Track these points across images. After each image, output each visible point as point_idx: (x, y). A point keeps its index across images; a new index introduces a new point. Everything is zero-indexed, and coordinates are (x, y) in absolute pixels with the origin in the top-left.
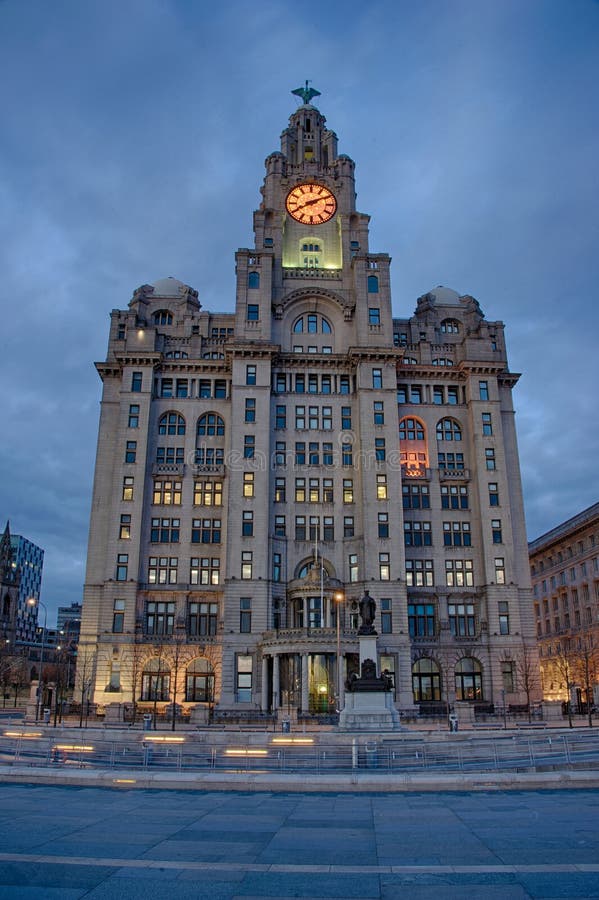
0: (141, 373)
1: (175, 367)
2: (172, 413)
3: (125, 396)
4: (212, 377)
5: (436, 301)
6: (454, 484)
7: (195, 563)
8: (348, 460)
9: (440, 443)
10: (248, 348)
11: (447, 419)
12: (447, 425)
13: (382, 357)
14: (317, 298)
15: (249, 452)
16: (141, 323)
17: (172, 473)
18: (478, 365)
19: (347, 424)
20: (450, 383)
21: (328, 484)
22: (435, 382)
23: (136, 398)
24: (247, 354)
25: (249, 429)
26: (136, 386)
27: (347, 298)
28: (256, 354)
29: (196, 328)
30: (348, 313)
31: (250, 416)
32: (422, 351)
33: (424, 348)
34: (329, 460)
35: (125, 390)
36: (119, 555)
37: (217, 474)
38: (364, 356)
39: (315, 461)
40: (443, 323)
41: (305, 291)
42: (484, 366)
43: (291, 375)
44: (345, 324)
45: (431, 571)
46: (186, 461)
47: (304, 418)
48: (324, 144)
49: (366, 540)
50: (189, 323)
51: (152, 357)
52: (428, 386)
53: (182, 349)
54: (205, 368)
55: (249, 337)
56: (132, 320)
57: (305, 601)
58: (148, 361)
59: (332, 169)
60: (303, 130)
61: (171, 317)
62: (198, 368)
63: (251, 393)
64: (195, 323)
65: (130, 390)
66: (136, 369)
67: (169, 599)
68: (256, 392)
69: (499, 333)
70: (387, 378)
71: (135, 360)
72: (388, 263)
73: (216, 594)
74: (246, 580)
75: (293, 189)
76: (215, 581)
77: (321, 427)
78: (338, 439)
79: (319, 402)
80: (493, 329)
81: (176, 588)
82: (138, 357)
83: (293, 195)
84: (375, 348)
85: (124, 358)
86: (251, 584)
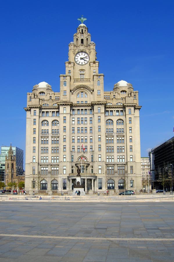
1: (45, 108)
2: (45, 120)
3: (32, 117)
4: (55, 110)
5: (119, 85)
6: (120, 137)
7: (53, 158)
8: (91, 131)
10: (63, 103)
11: (120, 119)
13: (100, 104)
14: (83, 88)
15: (65, 131)
17: (46, 136)
18: (128, 105)
19: (91, 122)
20: (121, 109)
21: (86, 138)
22: (117, 110)
23: (35, 117)
25: (64, 125)
26: (35, 114)
27: (92, 87)
31: (65, 121)
32: (114, 101)
34: (86, 132)
36: (33, 156)
37: (57, 136)
38: (96, 104)
39: (82, 132)
40: (121, 92)
41: (80, 86)
42: (130, 105)
43: (76, 109)
44: (91, 95)
45: (113, 158)
46: (49, 133)
47: (79, 121)
48: (87, 38)
49: (95, 152)
50: (48, 96)
52: (115, 111)
53: (47, 103)
56: (33, 95)
58: (37, 107)
59: (88, 47)
60: (80, 33)
62: (51, 108)
66: (34, 110)
67: (46, 166)
68: (66, 115)
69: (137, 94)
70: (102, 110)
71: (34, 107)
72: (103, 76)
73: (58, 165)
74: (65, 162)
75: (77, 54)
76: (58, 162)
77: (84, 123)
78: (89, 126)
79: (84, 116)
80: (135, 93)
81: (48, 164)
82: (35, 106)
83: (77, 56)
84: (99, 102)
85: (31, 106)
86: (66, 163)
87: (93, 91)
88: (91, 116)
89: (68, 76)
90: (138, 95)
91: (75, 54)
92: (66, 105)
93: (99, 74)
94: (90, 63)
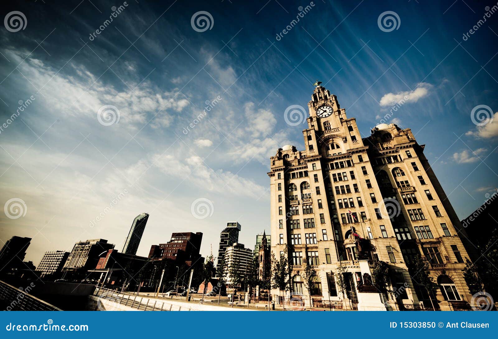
0: (280, 173)
2: (292, 184)
3: (276, 181)
4: (303, 170)
5: (379, 129)
6: (407, 193)
7: (307, 236)
8: (356, 190)
10: (311, 158)
11: (396, 168)
12: (397, 171)
13: (360, 151)
14: (333, 138)
15: (318, 193)
16: (279, 159)
17: (295, 204)
18: (403, 145)
19: (353, 177)
21: (351, 200)
23: (279, 181)
24: (311, 160)
25: (317, 184)
26: (279, 177)
27: (343, 136)
29: (296, 157)
30: (344, 140)
31: (316, 180)
34: (349, 191)
35: (276, 179)
36: (280, 234)
37: (309, 202)
38: (353, 152)
39: (343, 192)
41: (331, 136)
42: (406, 145)
44: (344, 144)
45: (409, 232)
46: (299, 199)
48: (325, 95)
49: (372, 221)
50: (294, 156)
51: (282, 167)
54: (300, 168)
55: (311, 155)
56: (277, 159)
57: (351, 249)
58: (282, 169)
59: (329, 100)
60: (318, 93)
61: (289, 156)
62: (298, 168)
63: (315, 172)
64: (295, 155)
67: (300, 250)
68: (317, 172)
69: (409, 132)
70: (364, 157)
71: (278, 170)
73: (317, 248)
74: (326, 241)
75: (318, 109)
76: (315, 242)
77: (343, 180)
78: (351, 183)
79: (341, 171)
80: (406, 132)
81: (301, 246)
82: (278, 168)
84: (357, 148)
85: (274, 169)
86: (328, 242)
87: (346, 139)
88: (351, 169)
89: (312, 129)
91: (316, 109)
92: (314, 160)
93: (349, 119)
94: (334, 113)
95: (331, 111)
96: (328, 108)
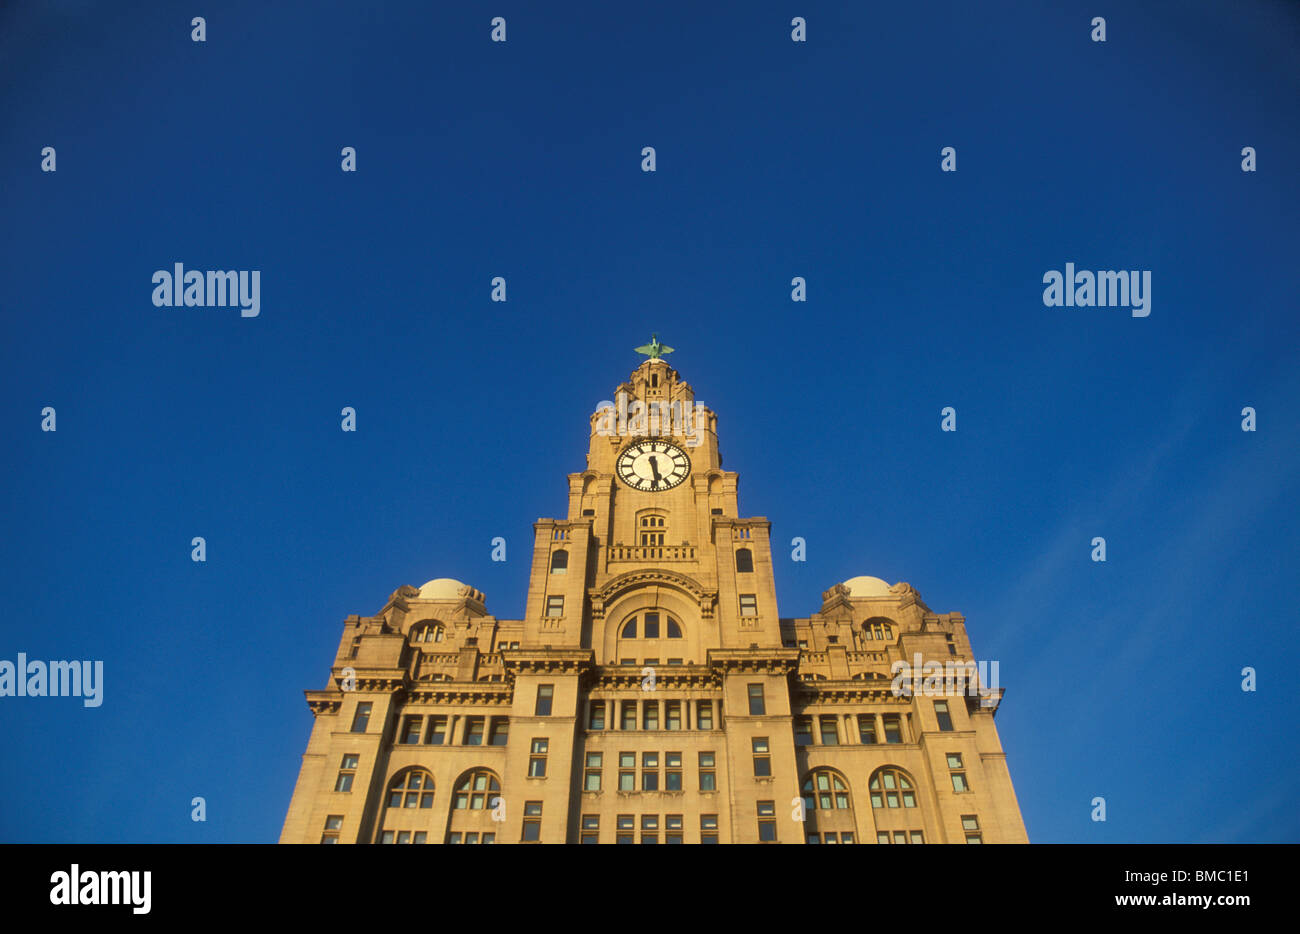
0: (370, 704)
1: (428, 696)
2: (415, 771)
3: (340, 740)
4: (488, 711)
5: (852, 595)
9: (879, 813)
10: (541, 657)
11: (887, 769)
12: (889, 782)
13: (762, 664)
14: (658, 585)
16: (389, 632)
19: (707, 783)
20: (885, 709)
22: (860, 710)
23: (356, 743)
24: (539, 665)
25: (534, 790)
26: (359, 725)
27: (706, 585)
28: (554, 665)
29: (473, 641)
30: (707, 604)
31: (537, 767)
32: (833, 660)
33: (836, 656)
35: (340, 730)
38: (732, 664)
40: (866, 626)
41: (639, 576)
43: (613, 702)
44: (704, 622)
47: (633, 773)
50: (462, 634)
51: (390, 676)
52: (847, 716)
53: (446, 671)
54: (477, 696)
55: (545, 640)
56: (376, 630)
58: (384, 683)
60: (647, 385)
61: (440, 629)
62: (465, 696)
63: (541, 729)
64: (471, 634)
65: (348, 730)
66: (364, 697)
68: (550, 726)
69: (958, 629)
70: (773, 697)
71: (363, 682)
72: (766, 530)
75: (628, 448)
77: (662, 788)
78: (692, 808)
79: (661, 745)
80: (946, 624)
82: (369, 677)
83: (628, 456)
84: (750, 650)
87: (715, 602)
88: (705, 742)
89: (580, 527)
90: (967, 631)
91: (621, 446)
92: (553, 667)
93: (745, 521)
94: (692, 480)
95: (680, 471)
96: (673, 452)
